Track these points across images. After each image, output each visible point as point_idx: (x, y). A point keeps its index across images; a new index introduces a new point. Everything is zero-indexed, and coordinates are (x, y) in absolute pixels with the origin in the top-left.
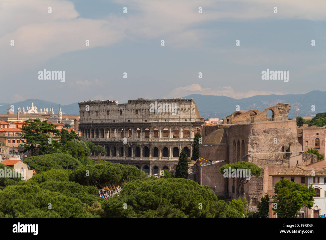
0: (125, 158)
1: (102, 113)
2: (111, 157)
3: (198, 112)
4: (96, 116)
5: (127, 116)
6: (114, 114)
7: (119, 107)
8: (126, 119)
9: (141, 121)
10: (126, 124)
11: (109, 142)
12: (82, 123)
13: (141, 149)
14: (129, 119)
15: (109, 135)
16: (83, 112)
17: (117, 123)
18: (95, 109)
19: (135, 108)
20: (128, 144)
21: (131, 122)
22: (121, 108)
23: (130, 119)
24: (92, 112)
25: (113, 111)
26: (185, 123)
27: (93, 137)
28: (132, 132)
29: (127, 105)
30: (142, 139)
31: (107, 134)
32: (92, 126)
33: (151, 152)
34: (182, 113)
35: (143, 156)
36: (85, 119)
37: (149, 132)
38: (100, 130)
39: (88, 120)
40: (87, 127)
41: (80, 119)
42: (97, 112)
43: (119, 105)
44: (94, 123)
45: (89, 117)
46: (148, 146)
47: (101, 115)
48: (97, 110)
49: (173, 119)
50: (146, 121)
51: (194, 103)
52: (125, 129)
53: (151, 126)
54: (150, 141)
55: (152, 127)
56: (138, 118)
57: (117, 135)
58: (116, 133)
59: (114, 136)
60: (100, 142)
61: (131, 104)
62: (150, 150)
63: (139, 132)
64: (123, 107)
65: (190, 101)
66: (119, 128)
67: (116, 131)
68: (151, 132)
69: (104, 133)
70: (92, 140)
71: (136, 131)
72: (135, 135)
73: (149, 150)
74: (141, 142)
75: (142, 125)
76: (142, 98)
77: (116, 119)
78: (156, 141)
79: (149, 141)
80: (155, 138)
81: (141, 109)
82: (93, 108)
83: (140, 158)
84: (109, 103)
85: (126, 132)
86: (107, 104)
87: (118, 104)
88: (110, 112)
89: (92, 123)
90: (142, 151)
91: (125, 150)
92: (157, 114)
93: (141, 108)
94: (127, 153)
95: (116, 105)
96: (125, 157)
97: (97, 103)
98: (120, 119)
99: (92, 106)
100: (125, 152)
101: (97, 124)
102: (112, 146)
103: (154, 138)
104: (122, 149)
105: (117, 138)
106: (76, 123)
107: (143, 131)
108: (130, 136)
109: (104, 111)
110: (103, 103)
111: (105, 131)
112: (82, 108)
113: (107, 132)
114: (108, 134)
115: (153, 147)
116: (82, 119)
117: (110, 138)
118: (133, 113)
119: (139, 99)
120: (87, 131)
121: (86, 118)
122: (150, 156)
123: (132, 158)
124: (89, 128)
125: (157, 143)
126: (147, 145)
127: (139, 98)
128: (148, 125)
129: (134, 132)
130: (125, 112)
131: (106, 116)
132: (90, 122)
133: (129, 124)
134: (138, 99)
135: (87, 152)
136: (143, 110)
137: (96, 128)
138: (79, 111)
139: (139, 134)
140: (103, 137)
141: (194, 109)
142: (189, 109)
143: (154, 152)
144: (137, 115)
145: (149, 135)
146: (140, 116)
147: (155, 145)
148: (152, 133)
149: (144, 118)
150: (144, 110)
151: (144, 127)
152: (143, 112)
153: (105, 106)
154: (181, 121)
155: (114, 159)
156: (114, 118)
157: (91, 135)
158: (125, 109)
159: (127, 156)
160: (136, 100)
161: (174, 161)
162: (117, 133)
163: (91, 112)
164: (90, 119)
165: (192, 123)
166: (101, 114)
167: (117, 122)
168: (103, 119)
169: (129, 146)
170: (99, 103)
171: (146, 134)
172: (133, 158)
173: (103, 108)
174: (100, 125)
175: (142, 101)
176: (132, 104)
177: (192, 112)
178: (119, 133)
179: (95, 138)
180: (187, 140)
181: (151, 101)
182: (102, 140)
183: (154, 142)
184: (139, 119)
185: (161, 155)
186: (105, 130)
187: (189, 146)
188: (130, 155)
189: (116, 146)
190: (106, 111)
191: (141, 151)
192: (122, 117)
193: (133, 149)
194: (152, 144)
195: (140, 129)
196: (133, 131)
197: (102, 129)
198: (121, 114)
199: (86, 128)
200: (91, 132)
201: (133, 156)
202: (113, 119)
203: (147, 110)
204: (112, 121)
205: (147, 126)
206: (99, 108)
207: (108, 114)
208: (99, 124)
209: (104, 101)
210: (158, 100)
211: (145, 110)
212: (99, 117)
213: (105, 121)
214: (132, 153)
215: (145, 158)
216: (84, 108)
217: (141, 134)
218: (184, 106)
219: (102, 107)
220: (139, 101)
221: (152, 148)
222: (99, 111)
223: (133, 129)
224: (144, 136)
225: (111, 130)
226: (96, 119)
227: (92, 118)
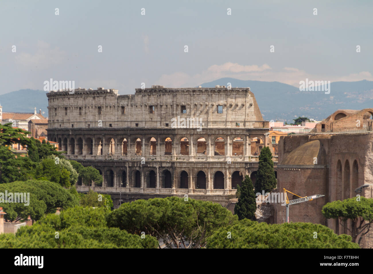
0: (130, 191)
1: (90, 111)
2: (105, 188)
3: (258, 111)
4: (78, 115)
5: (134, 116)
6: (111, 113)
7: (119, 101)
8: (131, 122)
9: (158, 126)
10: (132, 129)
11: (101, 162)
12: (53, 128)
13: (158, 174)
14: (137, 121)
15: (102, 150)
16: (56, 109)
17: (115, 128)
18: (76, 104)
19: (148, 102)
20: (136, 166)
21: (141, 127)
22: (124, 102)
23: (139, 121)
24: (71, 108)
25: (109, 107)
26: (235, 130)
27: (73, 152)
28: (142, 145)
29: (133, 97)
30: (159, 158)
31: (98, 147)
32: (71, 133)
33: (174, 179)
34: (230, 112)
35: (161, 187)
36: (58, 120)
37: (173, 144)
38: (86, 141)
39: (64, 123)
40: (63, 135)
41: (50, 121)
42: (80, 108)
43: (119, 97)
44: (74, 127)
45: (66, 118)
46: (171, 170)
47: (88, 114)
48: (80, 106)
49: (215, 122)
50: (167, 125)
51: (253, 96)
52: (129, 140)
53: (176, 134)
54: (174, 160)
55: (178, 137)
56: (153, 120)
57: (115, 149)
58: (113, 147)
59: (110, 151)
60: (85, 162)
61: (141, 96)
62: (174, 175)
63: (154, 144)
64: (127, 100)
65: (246, 91)
66: (119, 137)
67: (113, 143)
68: (175, 146)
69: (92, 145)
70: (70, 157)
71: (148, 142)
72: (146, 150)
73: (172, 176)
74: (159, 162)
75: (159, 132)
76: (161, 85)
77: (115, 122)
78: (185, 160)
79: (171, 160)
80: (183, 155)
81: (158, 104)
82: (73, 102)
83: (156, 190)
84: (101, 93)
85: (131, 145)
86: (99, 94)
87: (118, 95)
88: (103, 110)
89: (71, 127)
90: (160, 178)
91: (129, 176)
92: (186, 113)
93: (159, 102)
94: (133, 182)
95: (113, 97)
96: (130, 189)
97: (81, 93)
98: (121, 121)
99: (72, 99)
100: (129, 179)
101: (80, 129)
102: (106, 169)
103: (180, 155)
104: (124, 174)
105: (116, 155)
106: (32, 127)
107: (161, 143)
108: (138, 152)
109: (92, 107)
110: (90, 93)
111: (94, 143)
112: (54, 101)
113: (98, 145)
114: (100, 147)
115: (179, 171)
116: (54, 121)
117: (104, 154)
118: (144, 112)
119: (156, 87)
120: (62, 142)
121: (60, 119)
122: (173, 187)
123: (141, 189)
124: (66, 136)
125: (186, 164)
126: (168, 167)
127: (155, 85)
128: (170, 132)
129: (145, 145)
130: (130, 110)
131: (97, 115)
132: (69, 126)
133: (137, 130)
134: (152, 88)
135: (73, 179)
136: (161, 106)
137: (78, 137)
138: (48, 107)
139: (154, 148)
140: (91, 153)
141: (251, 105)
142: (243, 105)
143: (180, 180)
144: (152, 114)
145: (172, 151)
146: (156, 117)
147: (182, 167)
148: (177, 146)
149: (163, 120)
150: (164, 107)
151: (164, 136)
152: (162, 111)
153: (94, 98)
154: (229, 126)
155: (110, 191)
156: (111, 120)
157: (69, 149)
158: (129, 105)
159: (133, 186)
160: (149, 89)
161: (216, 196)
162: (116, 145)
163: (69, 109)
164: (67, 121)
165: (249, 130)
166: (87, 112)
167: (115, 126)
168: (91, 122)
169: (137, 169)
170: (84, 93)
171: (166, 148)
172: (144, 191)
173: (90, 102)
174: (86, 132)
175: (160, 91)
176: (143, 96)
177: (248, 111)
178: (119, 146)
179: (76, 154)
180: (239, 160)
181: (176, 91)
182: (89, 158)
183: (180, 163)
184: (154, 122)
185: (192, 185)
186: (94, 141)
187: (242, 170)
188: (138, 185)
189: (113, 169)
190: (96, 107)
191: (158, 177)
192: (124, 118)
193: (143, 174)
194: (178, 166)
195: (157, 139)
196: (144, 142)
197: (89, 138)
198: (123, 113)
199: (61, 137)
200: (69, 144)
201: (144, 187)
202: (110, 122)
203: (169, 106)
204: (107, 124)
205: (169, 134)
206: (84, 102)
207: (100, 113)
208: (84, 130)
209: (92, 90)
210: (189, 89)
211: (166, 107)
212: (84, 117)
213: (94, 125)
214: (143, 181)
215: (164, 190)
216: (57, 101)
217: (158, 147)
218: (234, 100)
219: (90, 100)
220: (155, 91)
221: (177, 173)
222: (84, 108)
223: (144, 140)
224: (163, 152)
225: (105, 141)
226: (78, 120)
227: (71, 118)
